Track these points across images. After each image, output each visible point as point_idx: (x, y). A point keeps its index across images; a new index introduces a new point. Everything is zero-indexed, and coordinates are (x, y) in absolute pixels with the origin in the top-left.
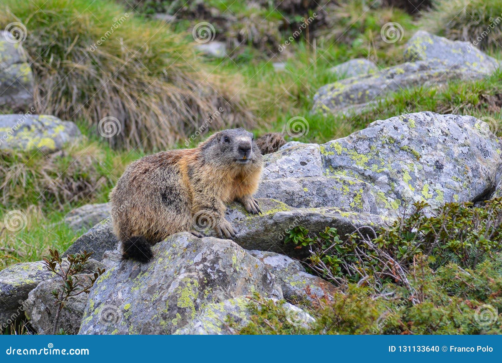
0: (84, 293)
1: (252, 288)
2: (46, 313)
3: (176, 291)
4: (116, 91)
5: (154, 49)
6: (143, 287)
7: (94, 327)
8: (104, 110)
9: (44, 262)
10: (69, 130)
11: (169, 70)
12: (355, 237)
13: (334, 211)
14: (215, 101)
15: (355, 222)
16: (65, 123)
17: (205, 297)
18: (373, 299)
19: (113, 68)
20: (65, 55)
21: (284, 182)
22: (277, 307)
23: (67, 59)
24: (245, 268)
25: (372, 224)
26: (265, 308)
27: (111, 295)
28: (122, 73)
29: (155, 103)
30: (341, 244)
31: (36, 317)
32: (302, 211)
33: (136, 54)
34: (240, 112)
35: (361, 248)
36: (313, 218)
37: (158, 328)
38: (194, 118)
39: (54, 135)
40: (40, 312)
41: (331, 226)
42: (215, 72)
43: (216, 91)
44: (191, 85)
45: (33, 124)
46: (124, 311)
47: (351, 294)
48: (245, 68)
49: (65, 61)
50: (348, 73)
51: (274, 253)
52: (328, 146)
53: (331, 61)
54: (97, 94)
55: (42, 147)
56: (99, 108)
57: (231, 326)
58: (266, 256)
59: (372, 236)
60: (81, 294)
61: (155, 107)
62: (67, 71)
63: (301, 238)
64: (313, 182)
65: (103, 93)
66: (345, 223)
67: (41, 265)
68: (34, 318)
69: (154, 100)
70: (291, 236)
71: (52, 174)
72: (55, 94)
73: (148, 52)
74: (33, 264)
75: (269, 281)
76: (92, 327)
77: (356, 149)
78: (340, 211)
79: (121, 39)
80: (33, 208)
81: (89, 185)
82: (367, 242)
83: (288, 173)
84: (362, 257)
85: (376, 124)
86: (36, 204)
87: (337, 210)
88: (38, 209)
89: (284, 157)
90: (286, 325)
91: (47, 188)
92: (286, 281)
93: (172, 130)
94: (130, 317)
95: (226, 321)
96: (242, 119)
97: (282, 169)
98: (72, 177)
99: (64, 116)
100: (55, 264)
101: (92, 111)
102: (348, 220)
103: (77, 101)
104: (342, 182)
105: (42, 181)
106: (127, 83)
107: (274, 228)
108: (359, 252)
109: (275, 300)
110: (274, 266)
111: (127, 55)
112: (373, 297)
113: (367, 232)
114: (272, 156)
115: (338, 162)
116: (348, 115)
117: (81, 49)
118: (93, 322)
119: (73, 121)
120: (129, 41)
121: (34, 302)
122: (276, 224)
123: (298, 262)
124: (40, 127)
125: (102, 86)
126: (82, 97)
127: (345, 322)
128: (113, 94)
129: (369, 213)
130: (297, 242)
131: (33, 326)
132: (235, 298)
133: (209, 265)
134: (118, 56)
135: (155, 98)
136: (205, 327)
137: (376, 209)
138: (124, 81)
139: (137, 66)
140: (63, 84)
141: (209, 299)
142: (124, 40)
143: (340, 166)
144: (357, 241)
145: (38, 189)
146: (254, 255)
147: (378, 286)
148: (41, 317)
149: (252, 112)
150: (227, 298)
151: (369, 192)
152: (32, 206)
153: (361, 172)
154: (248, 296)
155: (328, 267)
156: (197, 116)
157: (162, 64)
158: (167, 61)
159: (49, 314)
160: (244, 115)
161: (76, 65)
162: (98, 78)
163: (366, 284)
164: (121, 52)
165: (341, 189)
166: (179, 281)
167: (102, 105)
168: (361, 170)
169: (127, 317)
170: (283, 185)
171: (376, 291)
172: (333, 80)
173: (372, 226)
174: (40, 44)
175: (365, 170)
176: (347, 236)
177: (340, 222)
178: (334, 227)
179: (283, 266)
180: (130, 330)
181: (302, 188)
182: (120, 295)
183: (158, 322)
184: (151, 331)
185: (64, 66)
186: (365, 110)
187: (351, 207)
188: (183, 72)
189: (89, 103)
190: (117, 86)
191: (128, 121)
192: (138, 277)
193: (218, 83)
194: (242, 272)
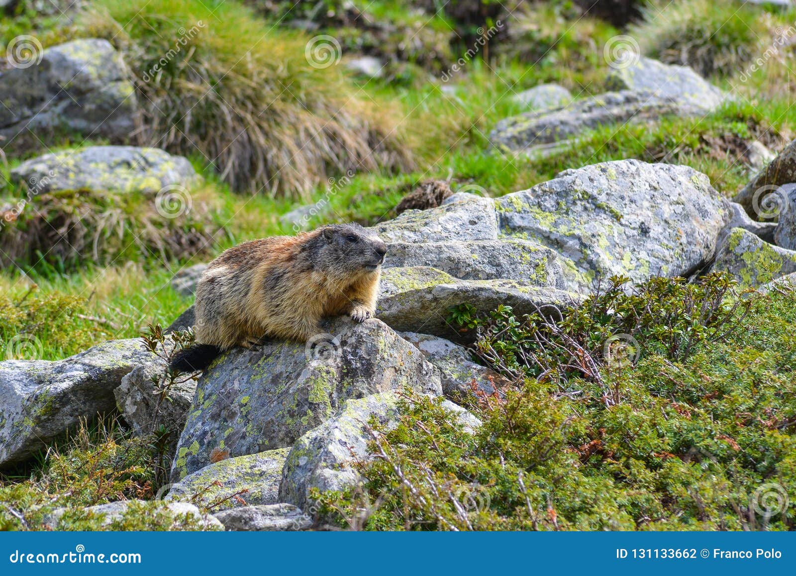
0: (191, 380)
1: (404, 380)
2: (143, 405)
3: (307, 382)
4: (240, 120)
5: (289, 68)
6: (265, 375)
7: (203, 424)
8: (224, 144)
9: (142, 339)
10: (179, 168)
11: (308, 94)
12: (536, 318)
13: (510, 285)
14: (365, 134)
15: (536, 299)
16: (175, 158)
17: (344, 390)
18: (555, 398)
19: (238, 91)
20: (177, 72)
21: (447, 247)
22: (434, 406)
23: (180, 77)
24: (396, 355)
25: (557, 302)
26: (418, 406)
27: (224, 386)
28: (248, 97)
29: (290, 136)
30: (517, 327)
31: (130, 409)
32: (470, 284)
33: (266, 73)
34: (395, 149)
35: (542, 333)
36: (483, 293)
37: (283, 428)
38: (338, 156)
39: (159, 174)
40: (135, 403)
41: (505, 304)
42: (365, 99)
43: (366, 123)
44: (336, 114)
45: (134, 159)
46: (242, 406)
47: (527, 391)
48: (404, 93)
49: (177, 80)
50: (535, 104)
51: (432, 337)
52: (505, 200)
53: (514, 86)
54: (216, 123)
55: (145, 189)
56: (218, 141)
57: (375, 428)
58: (422, 340)
59: (557, 319)
60: (188, 381)
61: (289, 142)
62: (179, 92)
63: (467, 318)
64: (484, 247)
65: (224, 122)
66: (524, 301)
67: (138, 343)
68: (128, 409)
69: (288, 132)
70: (454, 316)
71: (157, 224)
72: (163, 121)
73: (282, 71)
74: (128, 342)
75: (424, 372)
76: (200, 424)
77: (539, 205)
78: (517, 285)
79: (248, 54)
80: (132, 265)
81: (203, 239)
82: (550, 326)
83: (453, 234)
84: (544, 344)
85: (566, 174)
86: (137, 261)
87: (514, 284)
88: (138, 267)
89: (449, 214)
90: (445, 429)
91: (150, 241)
92: (447, 372)
93: (309, 170)
94: (248, 413)
95: (369, 423)
96: (398, 158)
97: (446, 229)
98: (181, 228)
99: (174, 149)
100: (156, 343)
101: (209, 145)
102: (526, 296)
103: (191, 131)
104: (520, 249)
105: (143, 232)
106: (255, 110)
107: (434, 304)
108: (540, 339)
109: (432, 396)
110: (431, 352)
111: (255, 74)
112: (555, 396)
113: (550, 312)
114: (434, 212)
115: (517, 221)
116: (533, 158)
117: (197, 65)
118: (201, 417)
119: (185, 155)
120: (257, 56)
121: (129, 389)
122: (435, 299)
123: (462, 348)
124: (143, 163)
125: (223, 113)
126: (197, 126)
127: (519, 427)
128: (236, 124)
129: (554, 287)
130: (461, 323)
131: (127, 420)
132: (381, 393)
133: (349, 350)
134: (245, 75)
135: (289, 129)
136: (343, 429)
137: (563, 282)
138: (250, 106)
139: (267, 88)
140: (173, 108)
141: (349, 394)
142: (252, 54)
143: (519, 227)
144: (538, 323)
145: (138, 241)
146: (407, 339)
147: (562, 381)
148: (137, 409)
149: (412, 150)
150: (371, 393)
151: (555, 261)
152: (130, 263)
153: (546, 235)
154: (398, 391)
155: (500, 356)
156: (342, 153)
157: (298, 87)
158: (304, 82)
159: (147, 404)
160: (400, 153)
161: (191, 85)
162: (218, 102)
163: (547, 380)
164: (247, 70)
165: (519, 257)
166: (312, 369)
167: (222, 137)
168: (546, 232)
169: (244, 413)
170: (446, 250)
171: (560, 388)
172: (516, 112)
173: (557, 305)
174: (146, 57)
175: (551, 232)
176: (526, 317)
177: (517, 298)
178: (510, 305)
179: (444, 353)
180: (248, 430)
181: (470, 255)
182: (236, 385)
183: (284, 420)
184: (274, 432)
185: (176, 87)
186: (554, 152)
187: (531, 279)
188: (325, 96)
189: (206, 133)
190: (242, 113)
191: (254, 158)
192: (260, 363)
193: (369, 112)
194: (391, 359)
